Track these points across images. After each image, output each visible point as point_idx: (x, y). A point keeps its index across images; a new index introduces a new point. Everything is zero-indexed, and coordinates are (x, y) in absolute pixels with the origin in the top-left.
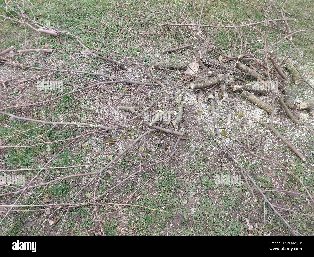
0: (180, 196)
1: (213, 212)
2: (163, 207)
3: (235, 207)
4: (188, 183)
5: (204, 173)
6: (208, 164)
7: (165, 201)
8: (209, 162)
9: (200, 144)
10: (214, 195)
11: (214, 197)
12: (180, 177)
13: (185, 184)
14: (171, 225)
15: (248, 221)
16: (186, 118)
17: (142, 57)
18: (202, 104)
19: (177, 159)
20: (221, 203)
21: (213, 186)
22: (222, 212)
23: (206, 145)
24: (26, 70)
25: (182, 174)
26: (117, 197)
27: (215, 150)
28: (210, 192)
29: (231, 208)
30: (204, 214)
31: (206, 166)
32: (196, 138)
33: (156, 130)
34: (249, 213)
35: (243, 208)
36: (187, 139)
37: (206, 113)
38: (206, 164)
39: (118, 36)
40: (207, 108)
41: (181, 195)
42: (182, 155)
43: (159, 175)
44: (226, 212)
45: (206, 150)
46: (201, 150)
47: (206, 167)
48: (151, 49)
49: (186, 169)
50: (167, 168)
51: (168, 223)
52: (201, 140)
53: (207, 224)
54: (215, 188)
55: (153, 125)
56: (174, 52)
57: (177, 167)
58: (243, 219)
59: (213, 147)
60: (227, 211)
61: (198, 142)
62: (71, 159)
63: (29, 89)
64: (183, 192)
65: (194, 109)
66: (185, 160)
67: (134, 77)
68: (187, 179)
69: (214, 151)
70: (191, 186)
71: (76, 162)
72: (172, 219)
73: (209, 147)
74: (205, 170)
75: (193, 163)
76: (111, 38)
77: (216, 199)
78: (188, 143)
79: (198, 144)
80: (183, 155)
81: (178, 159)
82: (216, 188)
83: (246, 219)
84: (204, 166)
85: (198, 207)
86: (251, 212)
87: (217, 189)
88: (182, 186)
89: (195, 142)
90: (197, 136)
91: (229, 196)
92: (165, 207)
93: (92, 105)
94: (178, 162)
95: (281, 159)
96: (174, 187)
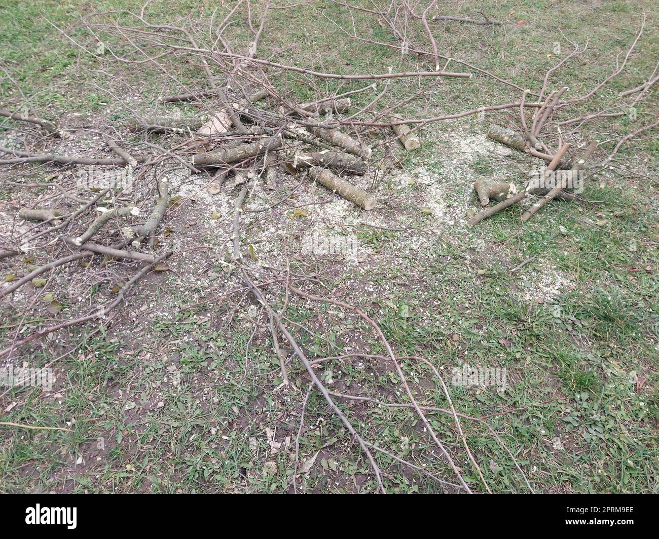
0: (121, 392)
1: (189, 423)
2: (69, 421)
3: (246, 407)
4: (146, 363)
5: (191, 339)
6: (205, 319)
7: (75, 409)
8: (209, 315)
9: (197, 280)
10: (203, 384)
11: (202, 389)
12: (132, 353)
13: (140, 366)
14: (79, 461)
15: (270, 433)
16: (177, 226)
17: (109, 111)
18: (220, 197)
19: (133, 314)
20: (216, 400)
21: (205, 364)
22: (213, 420)
23: (211, 278)
25: (138, 346)
27: (229, 288)
28: (195, 378)
29: (236, 409)
30: (168, 427)
31: (200, 322)
32: (191, 266)
33: (91, 253)
34: (277, 415)
35: (264, 406)
36: (168, 270)
37: (225, 213)
38: (200, 318)
39: (64, 76)
40: (230, 203)
41: (124, 391)
42: (149, 305)
43: (80, 351)
44: (224, 420)
45: (209, 290)
46: (197, 291)
47: (200, 325)
48: (136, 96)
49: (151, 335)
50: (104, 335)
51: (71, 457)
52: (201, 271)
53: (170, 451)
54: (209, 369)
55: (83, 243)
56: (184, 100)
57: (128, 332)
58: (261, 430)
59: (226, 281)
60: (226, 415)
61: (193, 274)
64: (131, 384)
65: (201, 207)
66: (152, 315)
67: (77, 152)
68: (149, 355)
69: (225, 291)
70: (153, 369)
72: (84, 445)
73: (217, 283)
74: (194, 333)
75: (170, 320)
76: (49, 78)
77: (206, 392)
78: (168, 279)
79: (193, 280)
80: (151, 305)
81: (137, 313)
82: (213, 368)
83: (268, 430)
84: (195, 323)
85: (158, 413)
86: (280, 414)
87: (214, 370)
88: (131, 372)
89: (186, 275)
90: (195, 263)
91: (236, 384)
92: (74, 421)
94: (135, 319)
95: (370, 294)
96: (109, 374)
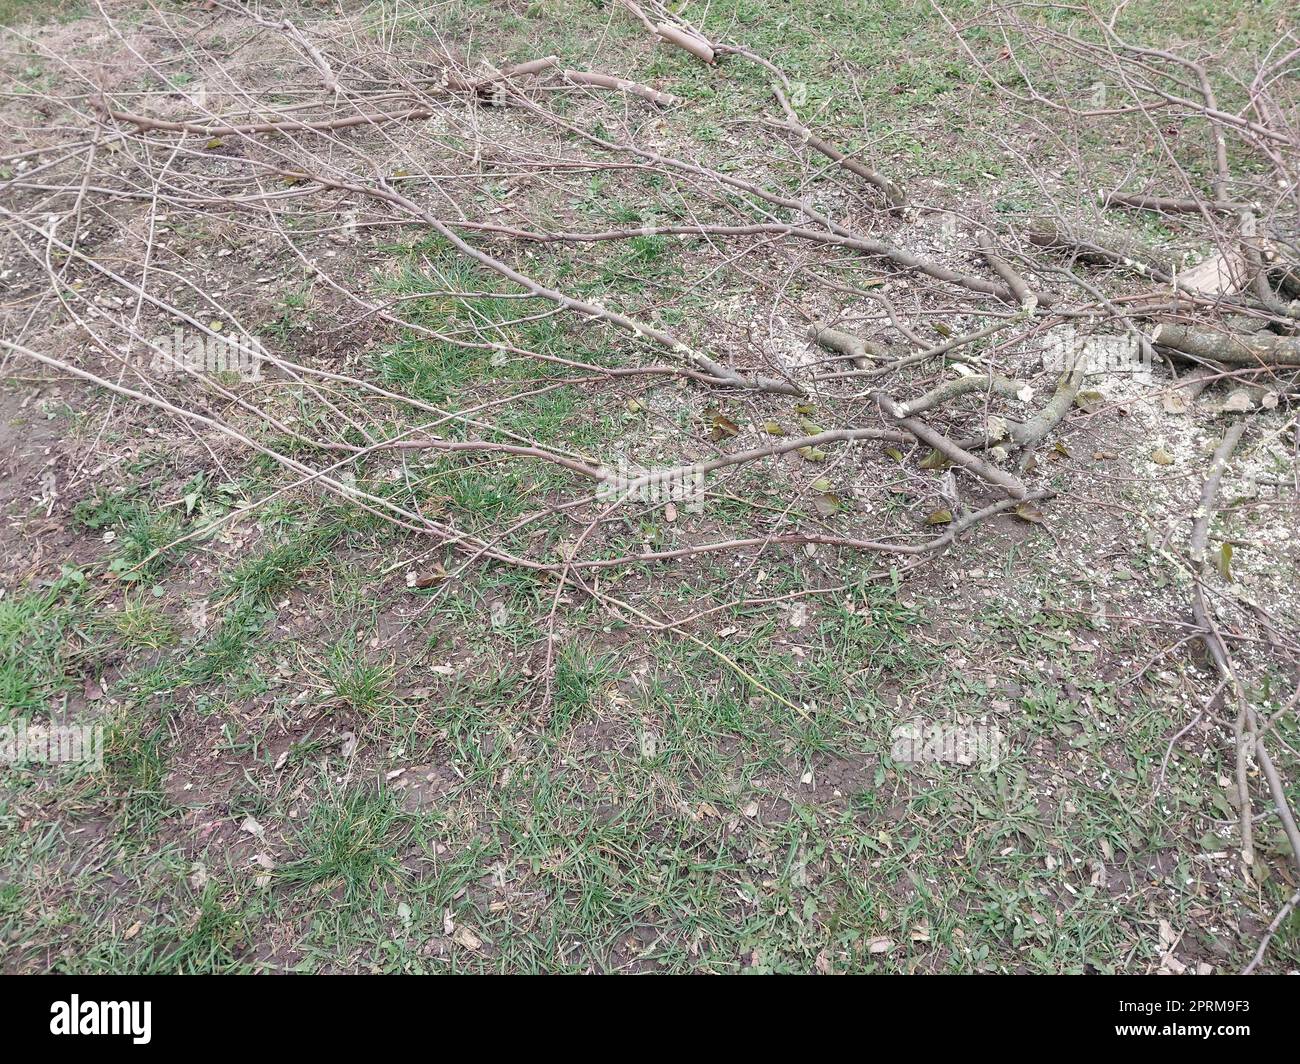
0: (900, 701)
1: (1009, 822)
2: (808, 703)
3: (1130, 854)
4: (956, 673)
5: (1051, 672)
6: (1086, 646)
7: (819, 687)
8: (1096, 642)
9: (1089, 565)
10: (1053, 765)
11: (1048, 774)
12: (935, 642)
13: (943, 672)
14: (807, 778)
15: (1166, 932)
16: (1077, 450)
17: (996, 192)
18: (1179, 423)
19: (954, 574)
20: (1071, 808)
21: (1068, 731)
22: (1054, 842)
23: (1118, 575)
24: (563, 138)
25: (947, 634)
26: (657, 594)
27: (1151, 611)
28: (1040, 747)
29: (1107, 848)
30: (969, 808)
31: (1075, 647)
32: (1084, 535)
33: (913, 438)
34: (1192, 907)
35: (1169, 874)
36: (1039, 524)
37: (1181, 459)
38: (1077, 641)
39: (932, 109)
40: (1198, 443)
41: (906, 702)
42: (987, 572)
43: (849, 596)
44: (1077, 854)
45: (1108, 596)
46: (1084, 587)
47: (1074, 652)
48: (1053, 177)
49: (977, 626)
50: (896, 588)
51: (797, 765)
52: (1101, 551)
53: (960, 851)
54: (1071, 742)
55: (908, 415)
57: (938, 602)
58: (1148, 916)
59: (1149, 594)
60: (1084, 848)
61: (1084, 552)
62: (569, 426)
63: (544, 194)
64: (919, 695)
65: (1133, 428)
66: (987, 593)
67: (924, 251)
68: (963, 661)
69: (1142, 611)
70: (966, 691)
71: (576, 442)
72: (822, 757)
73: (1127, 589)
74: (1059, 663)
75: (1020, 617)
76: (906, 108)
77: (1055, 783)
78: (1034, 541)
79: (1080, 562)
80: (991, 575)
81: (962, 577)
82: (1080, 745)
83: (1164, 925)
84: (1067, 645)
85: (955, 771)
86: (1201, 910)
87: (1079, 750)
88: (925, 675)
89: (1071, 547)
90: (1093, 532)
91: (1121, 800)
92: (814, 706)
93: (721, 297)
94: (955, 586)
96: (889, 660)
